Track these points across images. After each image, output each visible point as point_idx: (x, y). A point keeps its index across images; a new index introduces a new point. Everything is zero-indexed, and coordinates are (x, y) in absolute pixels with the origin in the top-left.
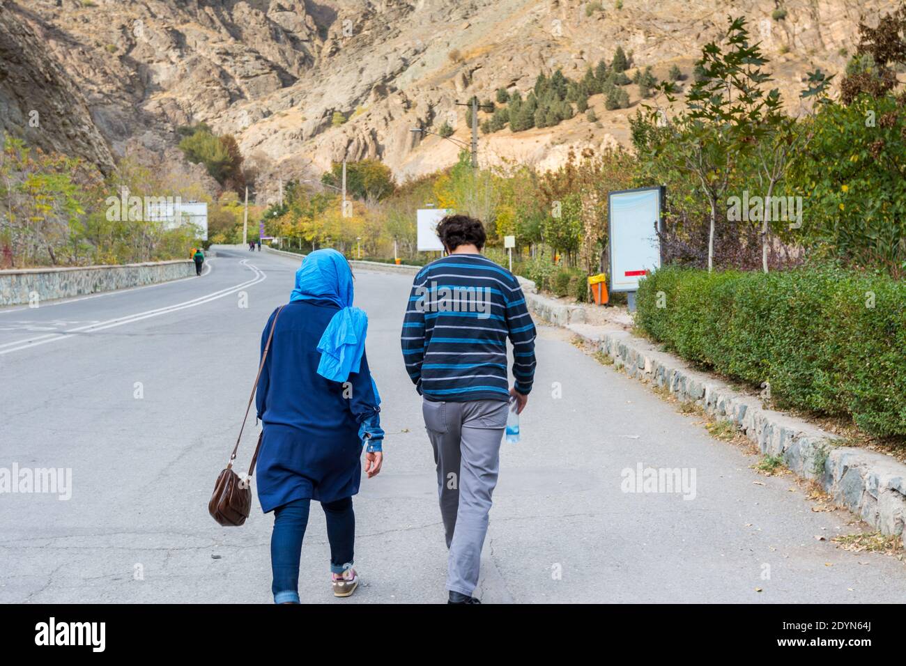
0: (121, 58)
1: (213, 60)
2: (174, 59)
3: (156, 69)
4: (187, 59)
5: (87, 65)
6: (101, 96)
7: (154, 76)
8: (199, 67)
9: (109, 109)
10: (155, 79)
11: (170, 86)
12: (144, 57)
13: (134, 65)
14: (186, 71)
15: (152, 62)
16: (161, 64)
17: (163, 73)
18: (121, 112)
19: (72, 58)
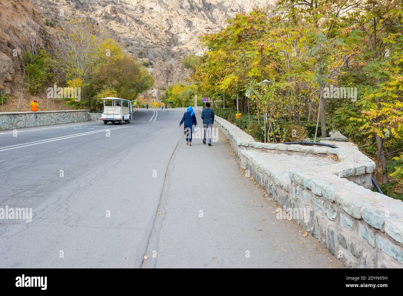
0: (166, 31)
1: (204, 31)
2: (187, 32)
3: (181, 36)
4: (193, 31)
5: (148, 32)
6: (152, 44)
7: (180, 39)
8: (198, 34)
9: (155, 49)
10: (180, 40)
11: (186, 43)
12: (175, 31)
13: (171, 34)
14: (192, 36)
15: (179, 33)
16: (182, 34)
17: (183, 38)
18: (160, 51)
19: (141, 29)
